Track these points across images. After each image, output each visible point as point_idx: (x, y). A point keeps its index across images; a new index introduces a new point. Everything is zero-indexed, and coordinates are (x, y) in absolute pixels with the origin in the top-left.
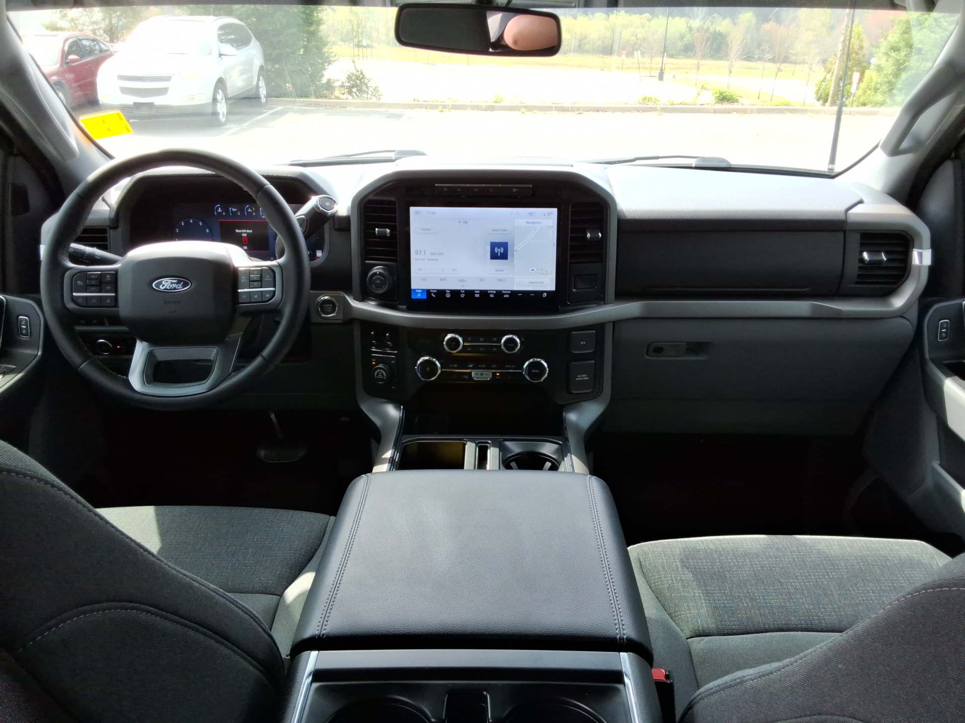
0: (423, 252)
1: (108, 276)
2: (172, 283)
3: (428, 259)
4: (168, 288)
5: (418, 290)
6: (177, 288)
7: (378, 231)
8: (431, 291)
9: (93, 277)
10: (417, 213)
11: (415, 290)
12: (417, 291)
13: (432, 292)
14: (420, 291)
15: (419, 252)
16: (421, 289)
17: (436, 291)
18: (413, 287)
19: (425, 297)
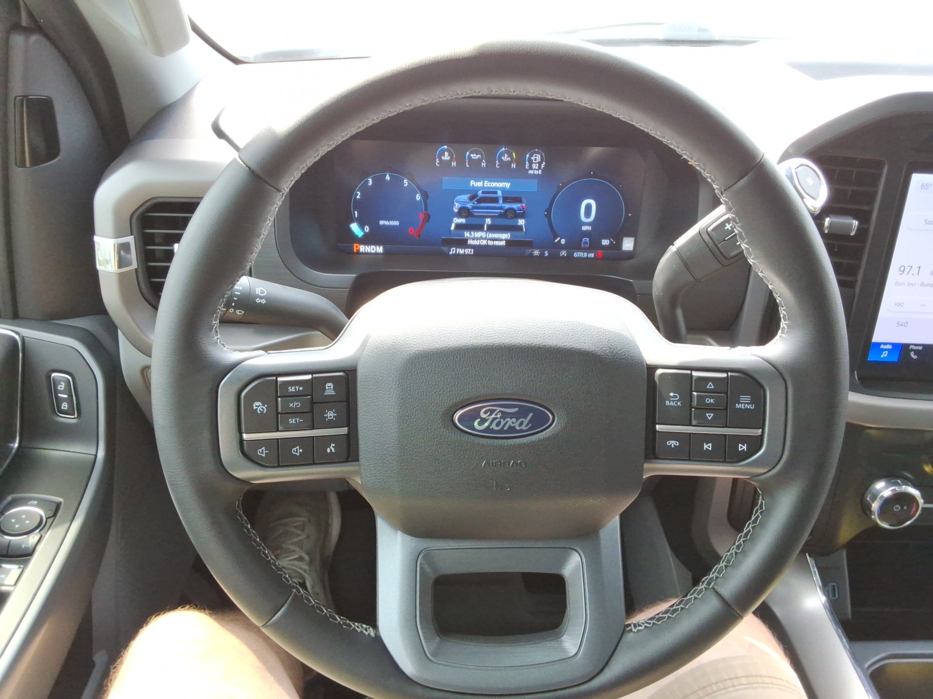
0: (915, 270)
1: (329, 385)
2: (505, 415)
3: (922, 284)
4: (494, 426)
5: (885, 344)
6: (518, 428)
7: (831, 224)
8: (911, 347)
9: (292, 389)
10: (924, 186)
11: (879, 344)
12: (882, 347)
13: (912, 350)
14: (890, 347)
15: (907, 269)
16: (890, 344)
17: (920, 348)
18: (875, 339)
19: (895, 358)
